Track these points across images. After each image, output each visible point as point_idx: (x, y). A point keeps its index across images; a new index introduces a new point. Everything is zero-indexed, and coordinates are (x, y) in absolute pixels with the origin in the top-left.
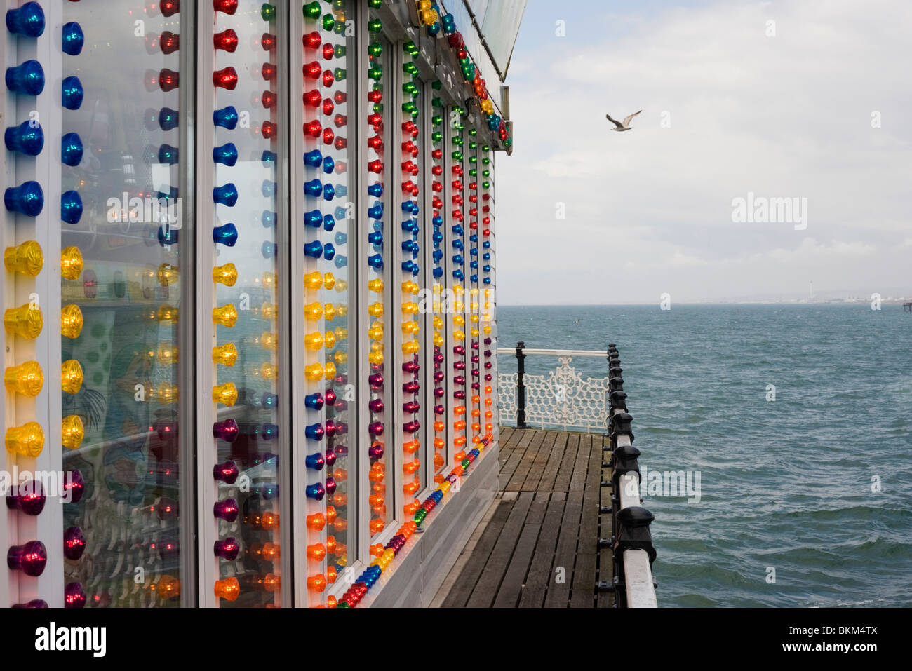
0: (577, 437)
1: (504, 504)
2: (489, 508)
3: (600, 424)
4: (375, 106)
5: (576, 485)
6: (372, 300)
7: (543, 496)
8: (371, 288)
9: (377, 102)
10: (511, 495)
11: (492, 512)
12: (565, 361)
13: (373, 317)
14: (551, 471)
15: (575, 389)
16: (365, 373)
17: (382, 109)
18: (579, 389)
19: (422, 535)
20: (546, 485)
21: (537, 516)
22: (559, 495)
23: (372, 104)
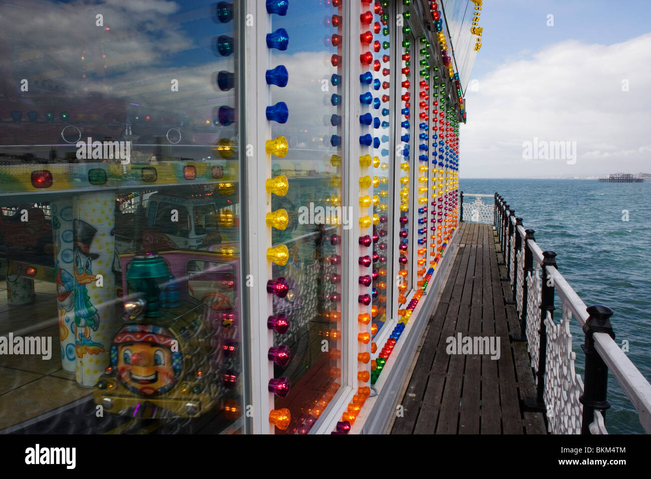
0: (482, 226)
1: (460, 248)
2: (456, 250)
3: (491, 221)
4: (406, 62)
5: (486, 243)
6: (402, 175)
7: (474, 246)
8: (402, 168)
9: (407, 60)
10: (462, 245)
11: (457, 251)
12: (478, 199)
13: (403, 185)
14: (475, 237)
15: (482, 209)
16: (398, 216)
17: (409, 64)
18: (483, 208)
19: (426, 296)
20: (475, 242)
21: (473, 253)
22: (480, 246)
23: (404, 61)
